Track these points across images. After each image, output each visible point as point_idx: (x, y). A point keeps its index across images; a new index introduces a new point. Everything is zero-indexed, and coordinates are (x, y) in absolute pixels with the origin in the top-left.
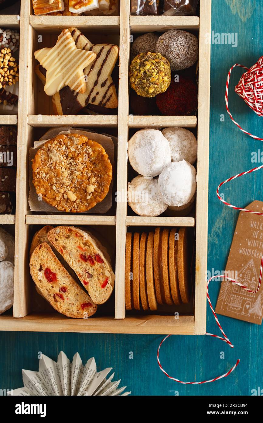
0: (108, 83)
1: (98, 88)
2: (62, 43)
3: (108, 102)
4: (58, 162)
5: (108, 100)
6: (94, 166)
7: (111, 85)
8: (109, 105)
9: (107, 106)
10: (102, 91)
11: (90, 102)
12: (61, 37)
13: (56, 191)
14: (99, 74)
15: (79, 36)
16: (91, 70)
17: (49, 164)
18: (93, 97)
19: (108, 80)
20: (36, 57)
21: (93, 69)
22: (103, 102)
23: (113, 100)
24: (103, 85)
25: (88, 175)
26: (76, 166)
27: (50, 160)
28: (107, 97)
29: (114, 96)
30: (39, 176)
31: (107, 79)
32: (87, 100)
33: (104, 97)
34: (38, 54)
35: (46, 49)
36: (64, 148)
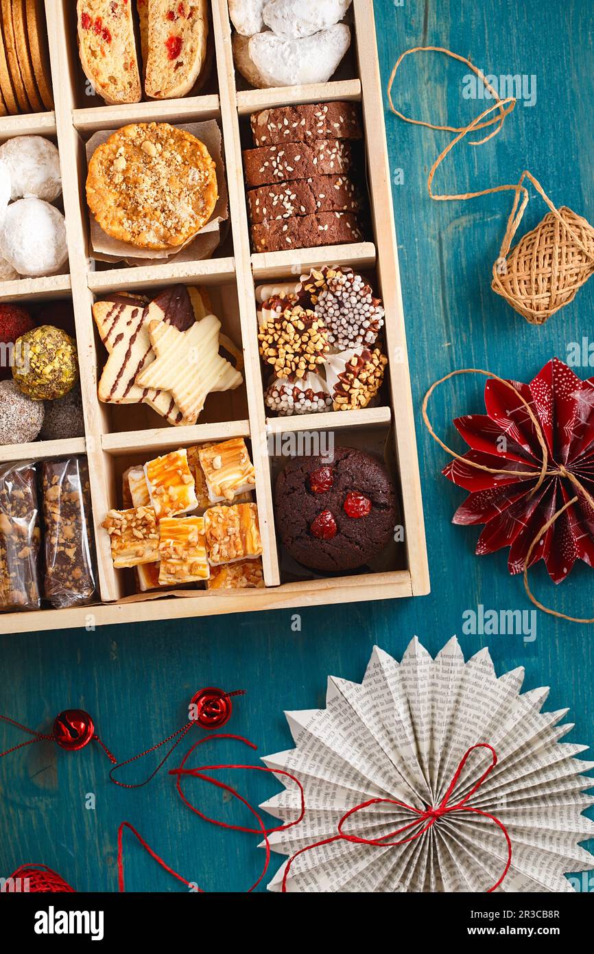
0: (111, 340)
1: (129, 332)
2: (196, 399)
3: (110, 311)
4: (177, 199)
5: (109, 314)
6: (118, 201)
7: (106, 339)
8: (106, 306)
9: (112, 304)
10: (121, 327)
11: (141, 310)
12: (198, 407)
13: (176, 154)
14: (128, 355)
15: (170, 411)
16: (143, 360)
17: (191, 195)
18: (136, 318)
19: (112, 345)
20: (239, 374)
21: (140, 362)
22: (119, 310)
23: (101, 315)
24: (120, 337)
25: (126, 186)
26: (146, 198)
27: (190, 201)
28: (111, 319)
29: (100, 321)
30: (204, 175)
31: (113, 347)
32: (146, 312)
33: (116, 318)
34: (235, 378)
35: (221, 388)
36: (169, 224)
